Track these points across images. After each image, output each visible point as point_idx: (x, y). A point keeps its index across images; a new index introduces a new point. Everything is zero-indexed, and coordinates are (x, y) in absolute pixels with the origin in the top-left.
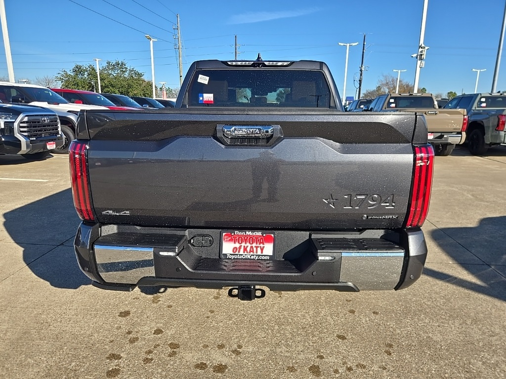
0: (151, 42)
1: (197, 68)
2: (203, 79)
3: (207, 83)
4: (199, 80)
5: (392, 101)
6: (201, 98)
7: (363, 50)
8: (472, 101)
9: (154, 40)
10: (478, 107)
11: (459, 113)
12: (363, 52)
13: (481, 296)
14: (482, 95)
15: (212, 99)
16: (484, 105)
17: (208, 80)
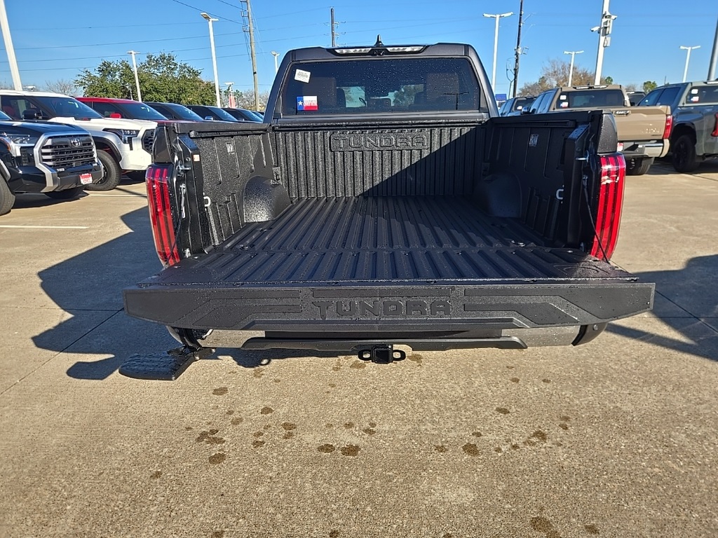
0: (210, 23)
1: (293, 60)
2: (303, 76)
3: (307, 81)
4: (297, 78)
5: (563, 97)
6: (300, 103)
7: (520, 22)
8: (678, 95)
9: (214, 20)
10: (687, 102)
11: (660, 112)
12: (520, 26)
13: (687, 356)
14: (694, 85)
15: (316, 104)
16: (696, 99)
17: (309, 76)
